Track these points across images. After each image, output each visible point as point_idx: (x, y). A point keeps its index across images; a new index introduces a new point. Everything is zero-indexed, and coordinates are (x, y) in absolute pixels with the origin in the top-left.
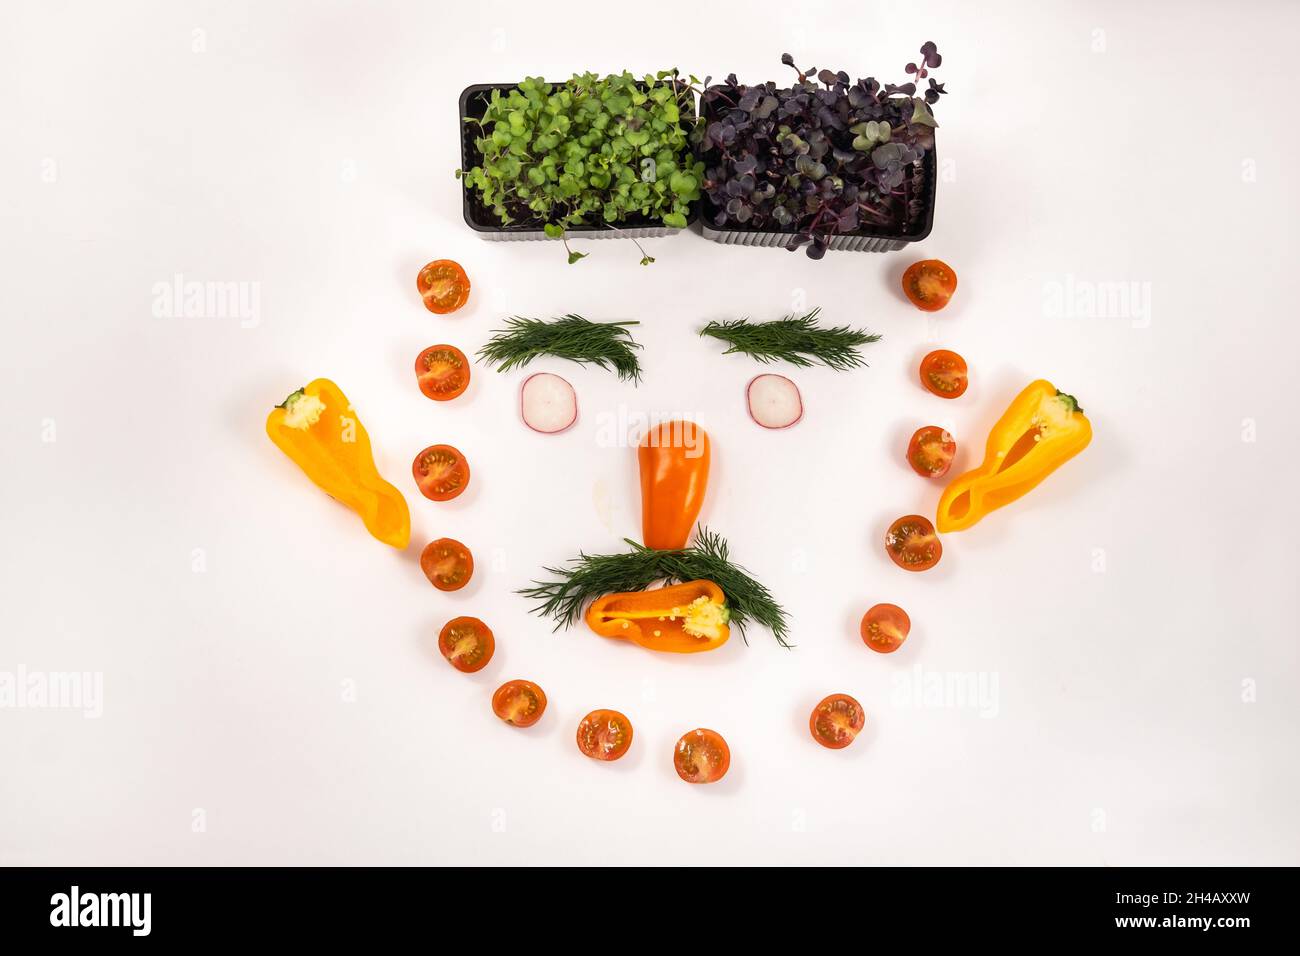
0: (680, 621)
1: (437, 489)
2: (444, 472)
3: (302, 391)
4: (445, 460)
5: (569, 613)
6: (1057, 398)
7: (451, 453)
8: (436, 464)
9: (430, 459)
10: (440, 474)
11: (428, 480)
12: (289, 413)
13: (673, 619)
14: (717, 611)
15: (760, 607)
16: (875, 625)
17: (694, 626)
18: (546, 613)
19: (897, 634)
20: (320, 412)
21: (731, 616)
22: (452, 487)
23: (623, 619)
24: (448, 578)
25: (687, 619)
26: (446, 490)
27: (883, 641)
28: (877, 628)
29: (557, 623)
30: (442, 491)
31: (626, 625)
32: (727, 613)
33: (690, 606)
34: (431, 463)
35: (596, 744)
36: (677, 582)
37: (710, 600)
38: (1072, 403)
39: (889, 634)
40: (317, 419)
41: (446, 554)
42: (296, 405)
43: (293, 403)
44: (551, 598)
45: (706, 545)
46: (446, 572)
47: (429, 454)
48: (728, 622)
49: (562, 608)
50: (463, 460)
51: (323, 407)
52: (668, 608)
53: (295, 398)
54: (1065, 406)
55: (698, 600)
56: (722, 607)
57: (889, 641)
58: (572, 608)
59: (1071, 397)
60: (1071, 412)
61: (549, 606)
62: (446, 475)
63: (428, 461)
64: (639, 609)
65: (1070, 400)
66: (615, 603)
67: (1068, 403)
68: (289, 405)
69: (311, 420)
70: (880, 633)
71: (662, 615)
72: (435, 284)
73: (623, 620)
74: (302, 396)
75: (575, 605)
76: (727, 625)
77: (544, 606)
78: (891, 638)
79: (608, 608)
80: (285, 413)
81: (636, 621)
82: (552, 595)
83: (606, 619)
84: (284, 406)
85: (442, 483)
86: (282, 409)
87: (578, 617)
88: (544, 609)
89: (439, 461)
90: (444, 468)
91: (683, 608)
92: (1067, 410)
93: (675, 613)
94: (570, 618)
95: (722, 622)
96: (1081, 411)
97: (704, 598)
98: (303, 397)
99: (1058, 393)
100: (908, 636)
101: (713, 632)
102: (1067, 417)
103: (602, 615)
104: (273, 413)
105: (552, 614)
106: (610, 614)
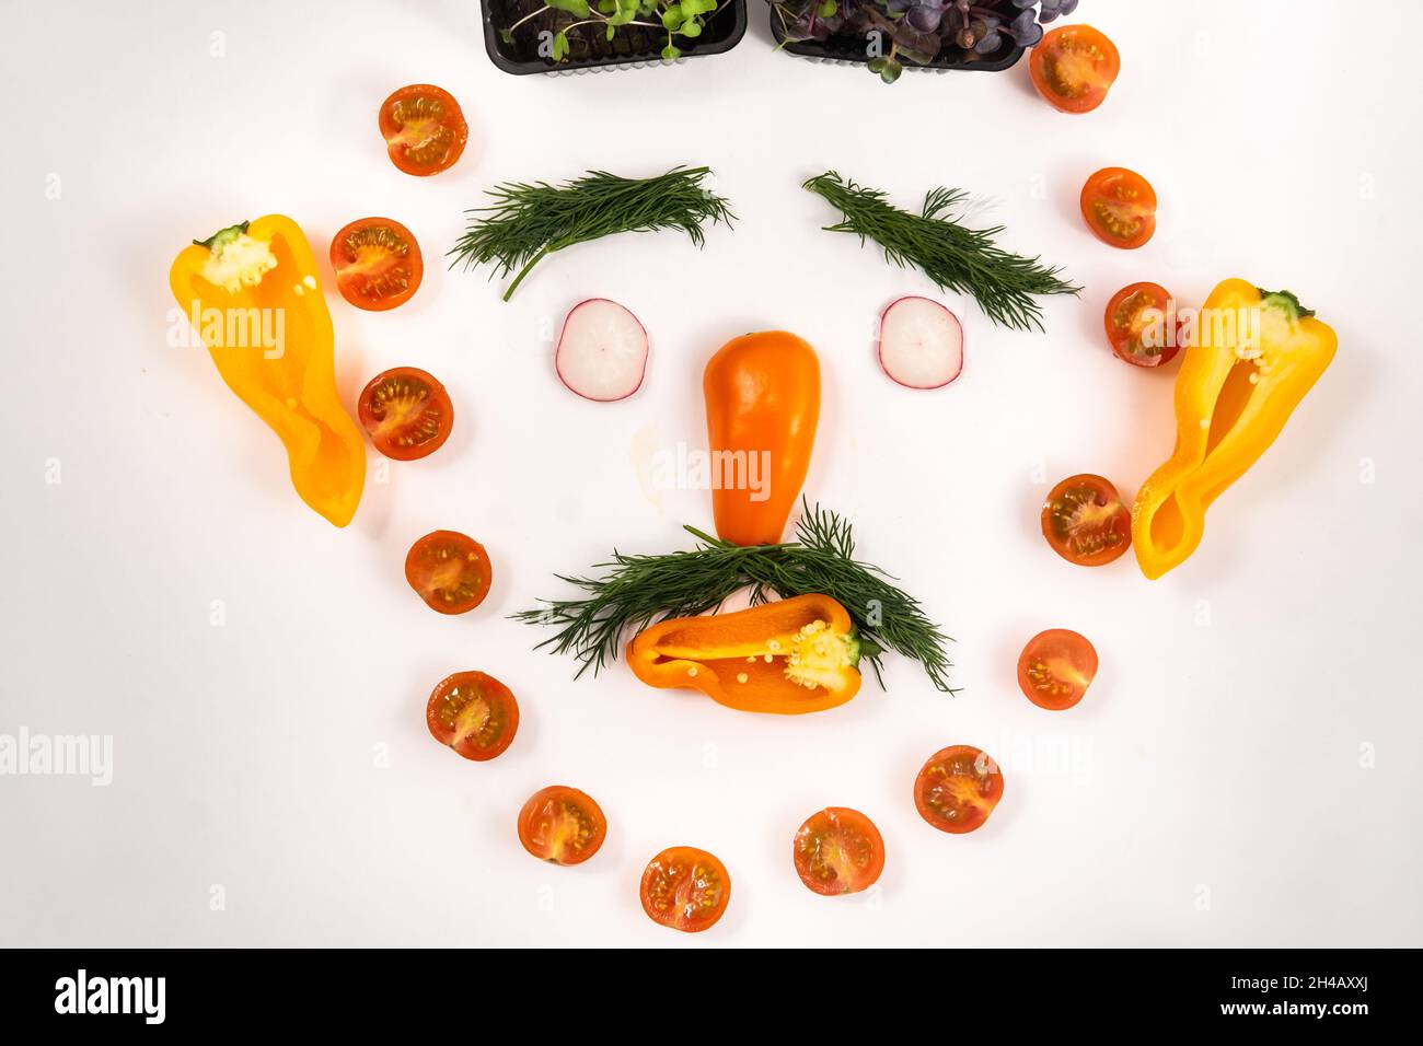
0: (781, 662)
1: (402, 442)
2: (411, 411)
3: (244, 228)
4: (410, 394)
5: (600, 648)
6: (1264, 303)
7: (418, 379)
8: (396, 401)
9: (386, 393)
10: (405, 416)
11: (385, 427)
12: (213, 257)
13: (769, 659)
14: (839, 644)
15: (907, 632)
16: (1040, 667)
17: (804, 670)
18: (563, 647)
19: (1077, 677)
20: (265, 270)
21: (862, 652)
22: (426, 436)
23: (689, 658)
24: (452, 594)
25: (793, 661)
26: (416, 441)
27: (1055, 692)
28: (1045, 672)
29: (580, 664)
30: (410, 441)
31: (693, 671)
32: (855, 647)
33: (795, 638)
34: (389, 398)
35: (671, 903)
36: (773, 596)
37: (827, 628)
38: (1292, 306)
39: (1064, 680)
40: (258, 279)
41: (444, 555)
42: (227, 249)
43: (224, 243)
44: (571, 624)
45: (817, 533)
46: (448, 584)
47: (384, 384)
48: (857, 662)
49: (587, 639)
50: (441, 389)
51: (273, 263)
52: (760, 639)
53: (230, 235)
54: (1282, 314)
55: (809, 626)
56: (848, 638)
57: (1065, 690)
58: (604, 640)
59: (1284, 294)
60: (1295, 322)
61: (567, 638)
62: (415, 417)
63: (383, 396)
64: (713, 643)
65: (1284, 301)
66: (675, 633)
67: (1286, 307)
68: (216, 245)
69: (247, 281)
70: (1048, 678)
71: (751, 652)
72: (409, 124)
73: (690, 663)
74: (241, 234)
75: (609, 635)
76: (855, 667)
77: (559, 637)
78: (1067, 684)
79: (663, 641)
80: (208, 257)
81: (708, 664)
82: (571, 619)
83: (663, 659)
84: (208, 244)
85: (409, 430)
86: (204, 249)
87: (614, 656)
88: (558, 643)
89: (401, 394)
90: (411, 405)
91: (784, 639)
92: (1288, 319)
93: (772, 648)
94: (601, 656)
95: (849, 662)
96: (1312, 313)
97: (819, 624)
98: (243, 238)
99: (1264, 295)
100: (1095, 678)
101: (835, 680)
102: (1292, 329)
103: (653, 655)
104: (188, 249)
105: (572, 651)
106: (668, 651)
